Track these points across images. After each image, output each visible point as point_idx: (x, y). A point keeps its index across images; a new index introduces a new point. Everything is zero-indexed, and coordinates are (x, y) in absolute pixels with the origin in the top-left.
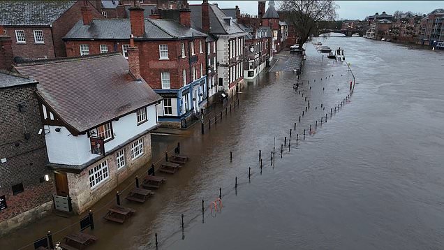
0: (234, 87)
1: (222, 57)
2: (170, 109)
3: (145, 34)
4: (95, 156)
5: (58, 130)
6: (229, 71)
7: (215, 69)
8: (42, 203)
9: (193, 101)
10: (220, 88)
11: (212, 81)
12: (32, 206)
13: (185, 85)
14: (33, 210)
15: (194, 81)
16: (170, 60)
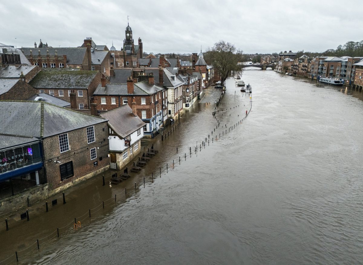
0: (177, 115)
1: (170, 99)
2: (146, 128)
3: (133, 92)
4: (126, 147)
5: (115, 137)
6: (174, 106)
7: (166, 105)
8: (106, 165)
9: (156, 125)
10: (169, 116)
11: (165, 112)
12: (104, 166)
13: (153, 116)
14: (104, 168)
15: (157, 113)
16: (147, 105)
